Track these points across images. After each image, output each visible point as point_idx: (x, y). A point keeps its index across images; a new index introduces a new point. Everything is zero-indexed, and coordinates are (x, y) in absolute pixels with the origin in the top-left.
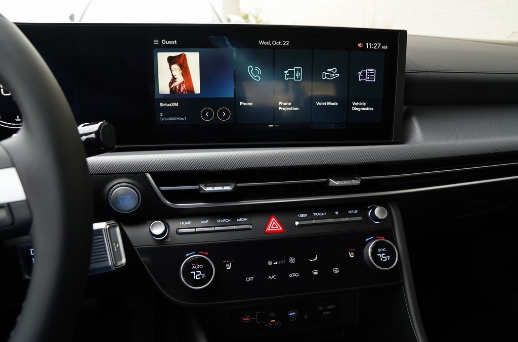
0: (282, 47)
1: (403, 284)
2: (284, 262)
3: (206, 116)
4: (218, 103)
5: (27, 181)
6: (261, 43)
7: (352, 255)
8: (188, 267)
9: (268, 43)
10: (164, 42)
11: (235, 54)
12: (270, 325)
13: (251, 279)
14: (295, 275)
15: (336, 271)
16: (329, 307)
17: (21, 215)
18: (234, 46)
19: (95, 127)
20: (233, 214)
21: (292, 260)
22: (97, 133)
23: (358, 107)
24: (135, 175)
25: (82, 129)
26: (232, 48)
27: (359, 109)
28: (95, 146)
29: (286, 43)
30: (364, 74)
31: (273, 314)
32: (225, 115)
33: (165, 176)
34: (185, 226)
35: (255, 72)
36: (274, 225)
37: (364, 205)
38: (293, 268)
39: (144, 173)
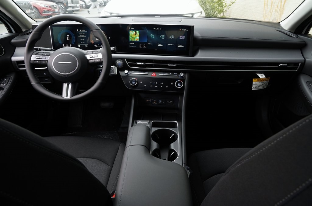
0: (159, 30)
1: (184, 93)
2: (154, 83)
3: (140, 46)
4: (143, 43)
5: (103, 55)
6: (154, 29)
7: (172, 84)
8: (131, 81)
9: (156, 29)
10: (131, 28)
11: (148, 31)
12: (154, 103)
13: (146, 86)
14: (156, 86)
15: (167, 87)
16: (171, 101)
17: (102, 60)
18: (147, 29)
19: (114, 48)
20: (145, 71)
21: (156, 83)
22: (114, 49)
23: (179, 46)
24: (122, 59)
25: (111, 48)
26: (147, 30)
27: (180, 47)
28: (114, 52)
29: (160, 29)
30: (181, 37)
31: (155, 100)
32: (145, 46)
33: (129, 60)
34: (133, 72)
35: (152, 36)
36: (154, 74)
37: (178, 73)
38: (156, 85)
39: (124, 59)
